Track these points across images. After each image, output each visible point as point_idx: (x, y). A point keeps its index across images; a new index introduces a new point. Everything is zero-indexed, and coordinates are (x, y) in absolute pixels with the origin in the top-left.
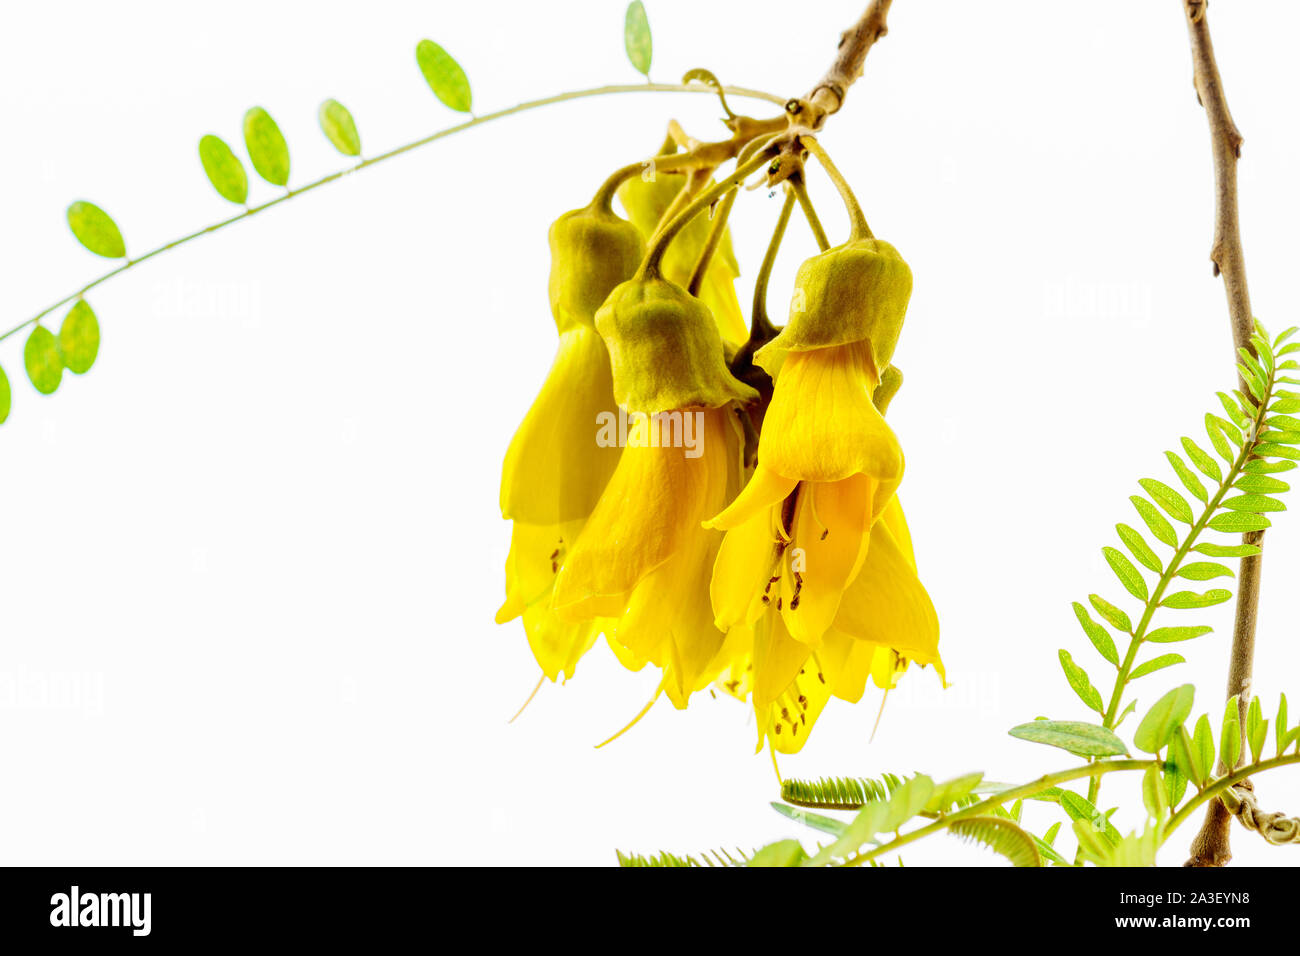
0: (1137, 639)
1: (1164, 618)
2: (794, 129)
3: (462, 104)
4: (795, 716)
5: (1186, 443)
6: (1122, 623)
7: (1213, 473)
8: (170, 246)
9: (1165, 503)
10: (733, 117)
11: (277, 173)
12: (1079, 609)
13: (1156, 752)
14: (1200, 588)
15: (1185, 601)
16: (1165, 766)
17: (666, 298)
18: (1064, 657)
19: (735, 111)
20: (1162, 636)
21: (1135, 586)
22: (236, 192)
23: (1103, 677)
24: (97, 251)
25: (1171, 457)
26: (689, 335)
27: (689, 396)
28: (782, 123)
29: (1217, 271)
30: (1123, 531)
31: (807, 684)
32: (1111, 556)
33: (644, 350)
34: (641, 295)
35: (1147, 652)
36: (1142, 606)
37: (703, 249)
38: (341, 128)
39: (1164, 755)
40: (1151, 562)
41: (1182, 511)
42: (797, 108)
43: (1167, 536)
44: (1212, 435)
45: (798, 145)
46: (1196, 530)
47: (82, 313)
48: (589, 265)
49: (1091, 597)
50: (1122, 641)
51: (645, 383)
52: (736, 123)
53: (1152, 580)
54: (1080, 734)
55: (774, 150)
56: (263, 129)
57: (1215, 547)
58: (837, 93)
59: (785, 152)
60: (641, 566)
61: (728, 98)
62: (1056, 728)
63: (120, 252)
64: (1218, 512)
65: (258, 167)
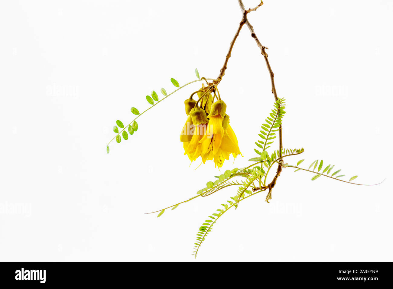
0: (265, 145)
1: (268, 141)
2: (214, 85)
3: (178, 86)
4: (220, 162)
5: (268, 118)
6: (263, 143)
7: (272, 120)
8: (145, 112)
9: (266, 126)
10: (208, 83)
11: (157, 100)
12: (256, 143)
13: (265, 159)
14: (272, 136)
15: (271, 138)
16: (267, 161)
17: (198, 110)
18: (255, 150)
19: (208, 82)
20: (268, 144)
21: (263, 138)
22: (152, 103)
23: (261, 150)
24: (135, 114)
25: (266, 120)
26: (201, 115)
27: (201, 123)
28: (212, 84)
29: (273, 93)
30: (261, 131)
31: (221, 158)
32: (260, 135)
33: (195, 117)
34: (195, 110)
35: (267, 146)
36: (265, 140)
37: (206, 101)
38: (164, 92)
39: (267, 160)
40: (265, 134)
41: (268, 126)
42: (214, 81)
43: (267, 130)
44: (271, 115)
45: (214, 87)
46: (271, 129)
47: (135, 123)
48: (189, 107)
49: (258, 141)
50: (263, 145)
51: (196, 122)
52: (208, 84)
53: (266, 137)
54: (257, 159)
55: (211, 88)
56: (154, 94)
57: (274, 130)
58: (220, 78)
59: (212, 88)
60: (197, 146)
61: (207, 80)
62: (254, 159)
63: (139, 114)
64: (274, 125)
65: (154, 99)
